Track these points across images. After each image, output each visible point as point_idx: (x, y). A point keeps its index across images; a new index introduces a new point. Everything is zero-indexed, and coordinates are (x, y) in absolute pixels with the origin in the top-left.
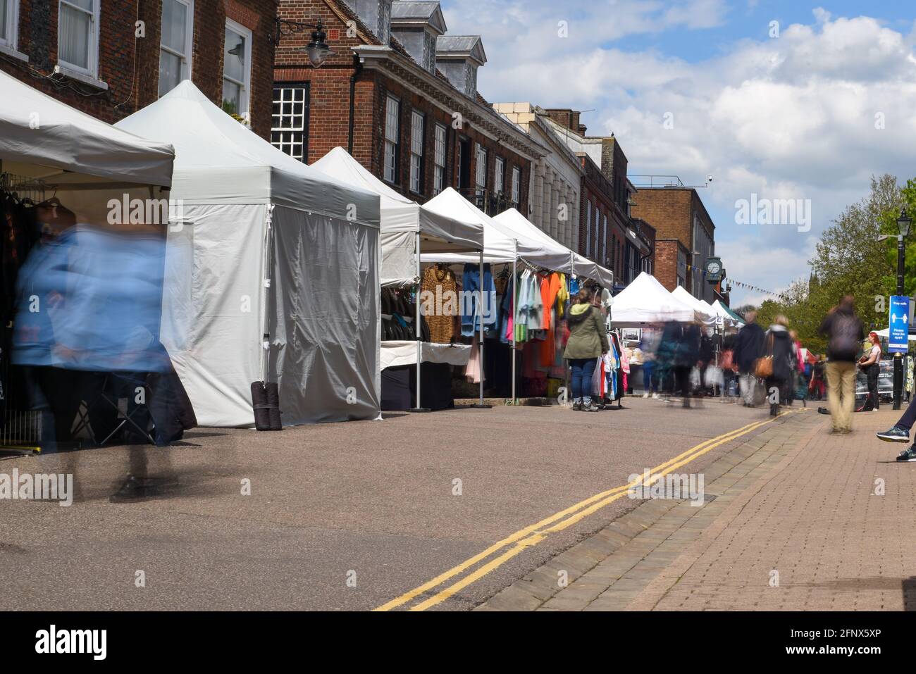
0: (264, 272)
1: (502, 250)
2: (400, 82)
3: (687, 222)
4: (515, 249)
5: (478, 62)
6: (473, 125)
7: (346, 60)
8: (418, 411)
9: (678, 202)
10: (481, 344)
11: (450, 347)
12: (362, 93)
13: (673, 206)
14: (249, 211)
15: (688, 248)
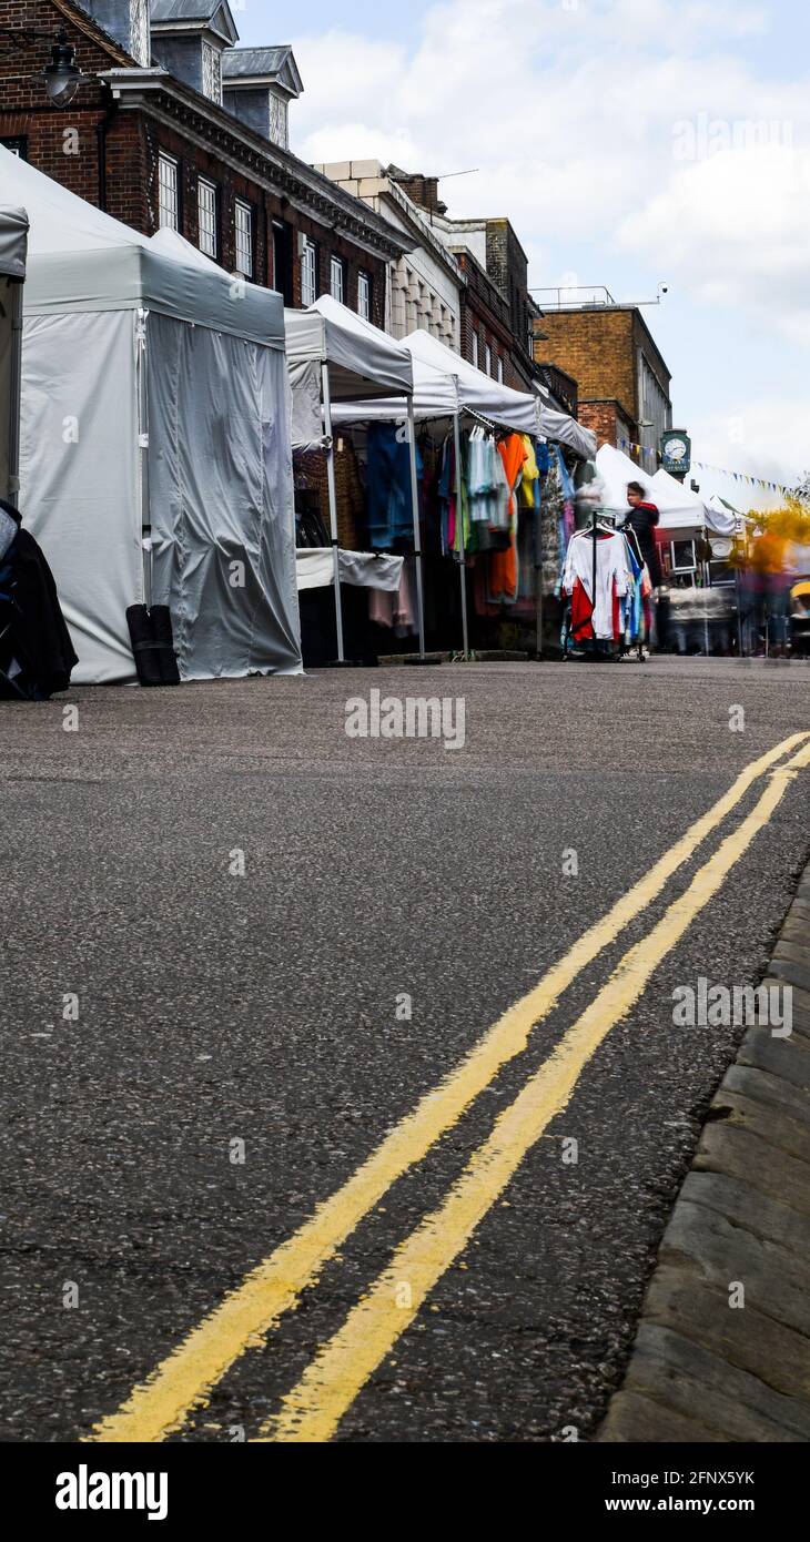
0: (138, 421)
1: (433, 395)
2: (178, 130)
3: (626, 368)
4: (454, 393)
5: (289, 93)
6: (294, 203)
7: (89, 96)
8: (340, 665)
9: (608, 333)
10: (418, 553)
11: (374, 559)
12: (118, 152)
13: (600, 342)
14: (108, 322)
15: (632, 414)
